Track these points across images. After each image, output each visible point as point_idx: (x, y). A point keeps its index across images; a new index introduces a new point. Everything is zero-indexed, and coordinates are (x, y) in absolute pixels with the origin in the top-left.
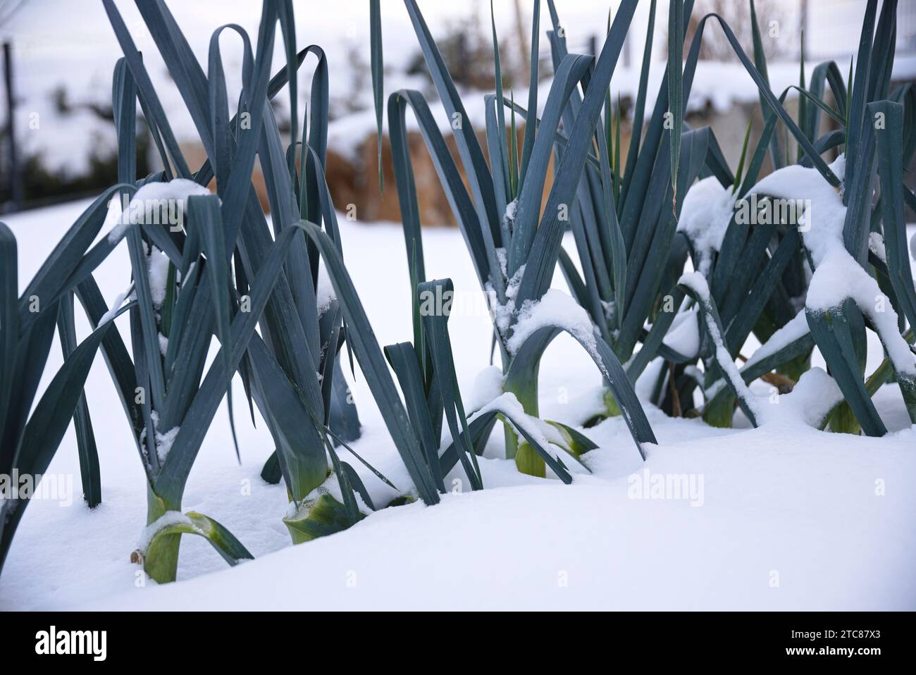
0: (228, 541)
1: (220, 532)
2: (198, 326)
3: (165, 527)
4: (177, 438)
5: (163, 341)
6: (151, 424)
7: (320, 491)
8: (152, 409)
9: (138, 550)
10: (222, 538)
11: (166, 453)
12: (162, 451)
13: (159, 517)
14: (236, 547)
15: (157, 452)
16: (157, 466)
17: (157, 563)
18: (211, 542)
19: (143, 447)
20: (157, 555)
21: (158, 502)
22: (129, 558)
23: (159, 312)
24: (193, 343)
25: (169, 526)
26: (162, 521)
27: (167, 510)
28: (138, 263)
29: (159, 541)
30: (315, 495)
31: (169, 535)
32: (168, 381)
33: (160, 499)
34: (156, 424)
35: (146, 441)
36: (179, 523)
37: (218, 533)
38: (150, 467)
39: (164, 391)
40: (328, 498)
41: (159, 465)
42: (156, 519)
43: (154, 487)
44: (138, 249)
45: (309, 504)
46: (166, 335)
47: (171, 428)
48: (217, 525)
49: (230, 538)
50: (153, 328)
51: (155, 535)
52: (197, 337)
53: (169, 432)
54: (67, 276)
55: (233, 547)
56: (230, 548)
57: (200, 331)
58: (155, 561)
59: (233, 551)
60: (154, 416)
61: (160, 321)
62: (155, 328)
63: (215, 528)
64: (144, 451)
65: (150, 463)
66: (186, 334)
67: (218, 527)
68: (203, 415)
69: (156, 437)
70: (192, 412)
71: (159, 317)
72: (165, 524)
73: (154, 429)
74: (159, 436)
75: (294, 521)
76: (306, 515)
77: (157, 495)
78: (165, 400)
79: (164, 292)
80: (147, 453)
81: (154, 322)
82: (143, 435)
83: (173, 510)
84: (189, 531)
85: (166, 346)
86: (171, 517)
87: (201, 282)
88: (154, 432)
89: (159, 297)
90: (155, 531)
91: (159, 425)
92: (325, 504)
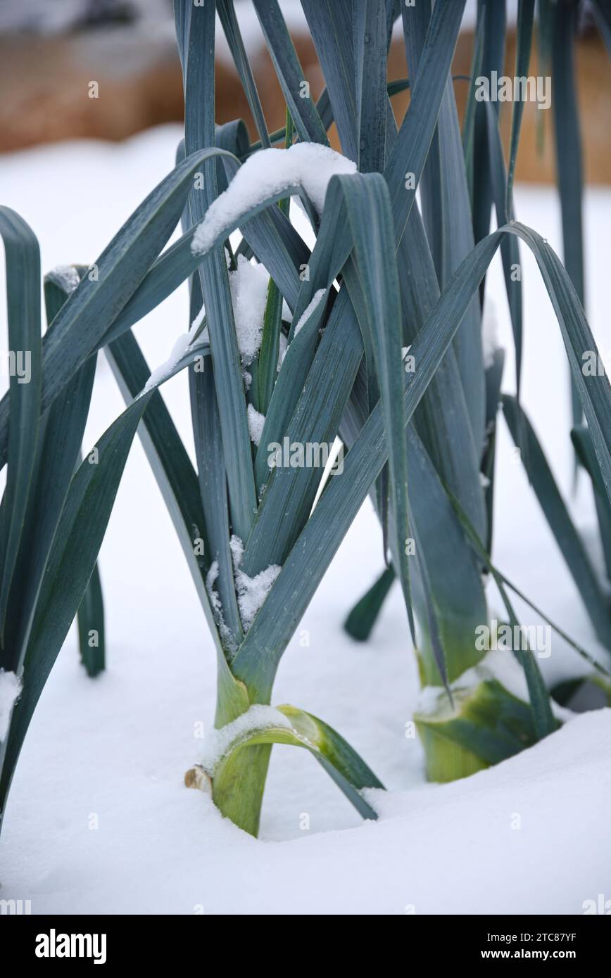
0: (345, 756)
1: (333, 742)
2: (321, 399)
3: (250, 733)
4: (276, 585)
5: (256, 420)
6: (229, 556)
7: (480, 672)
8: (231, 532)
9: (201, 767)
10: (336, 752)
11: (255, 609)
12: (249, 606)
13: (239, 715)
14: (356, 767)
15: (238, 606)
16: (238, 629)
17: (235, 791)
18: (320, 760)
19: (214, 596)
20: (234, 778)
21: (238, 688)
22: (182, 778)
23: (248, 369)
24: (310, 426)
25: (256, 731)
26: (244, 722)
27: (252, 702)
28: (216, 284)
29: (239, 754)
30: (470, 681)
31: (255, 746)
32: (263, 488)
33: (241, 684)
34: (238, 559)
35: (217, 586)
36: (273, 726)
37: (329, 743)
38: (225, 630)
39: (255, 504)
40: (493, 686)
41: (243, 628)
42: (235, 717)
43: (233, 662)
44: (217, 260)
45: (461, 694)
46: (260, 410)
47: (265, 568)
48: (328, 730)
49: (346, 752)
50: (239, 397)
51: (232, 744)
52: (318, 417)
53: (262, 573)
54: (121, 307)
55: (351, 766)
56: (347, 770)
57: (322, 407)
58: (232, 786)
59: (351, 774)
60: (236, 545)
61: (250, 385)
62: (243, 396)
63: (325, 734)
64: (215, 602)
65: (225, 623)
66: (299, 410)
67: (330, 734)
68: (320, 549)
69: (237, 578)
70: (303, 542)
71: (249, 377)
72: (250, 726)
73: (233, 566)
74: (244, 579)
75: (435, 720)
76: (455, 713)
77: (236, 677)
78: (255, 519)
79: (260, 336)
80: (220, 605)
81: (241, 385)
82: (213, 573)
83: (262, 703)
84: (289, 740)
85: (261, 428)
86: (258, 716)
87: (330, 323)
88: (234, 571)
89: (250, 343)
90: (233, 738)
91: (243, 560)
92: (489, 695)
